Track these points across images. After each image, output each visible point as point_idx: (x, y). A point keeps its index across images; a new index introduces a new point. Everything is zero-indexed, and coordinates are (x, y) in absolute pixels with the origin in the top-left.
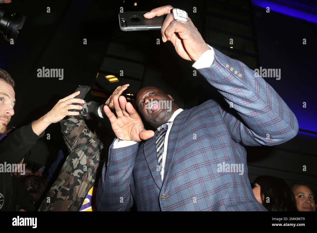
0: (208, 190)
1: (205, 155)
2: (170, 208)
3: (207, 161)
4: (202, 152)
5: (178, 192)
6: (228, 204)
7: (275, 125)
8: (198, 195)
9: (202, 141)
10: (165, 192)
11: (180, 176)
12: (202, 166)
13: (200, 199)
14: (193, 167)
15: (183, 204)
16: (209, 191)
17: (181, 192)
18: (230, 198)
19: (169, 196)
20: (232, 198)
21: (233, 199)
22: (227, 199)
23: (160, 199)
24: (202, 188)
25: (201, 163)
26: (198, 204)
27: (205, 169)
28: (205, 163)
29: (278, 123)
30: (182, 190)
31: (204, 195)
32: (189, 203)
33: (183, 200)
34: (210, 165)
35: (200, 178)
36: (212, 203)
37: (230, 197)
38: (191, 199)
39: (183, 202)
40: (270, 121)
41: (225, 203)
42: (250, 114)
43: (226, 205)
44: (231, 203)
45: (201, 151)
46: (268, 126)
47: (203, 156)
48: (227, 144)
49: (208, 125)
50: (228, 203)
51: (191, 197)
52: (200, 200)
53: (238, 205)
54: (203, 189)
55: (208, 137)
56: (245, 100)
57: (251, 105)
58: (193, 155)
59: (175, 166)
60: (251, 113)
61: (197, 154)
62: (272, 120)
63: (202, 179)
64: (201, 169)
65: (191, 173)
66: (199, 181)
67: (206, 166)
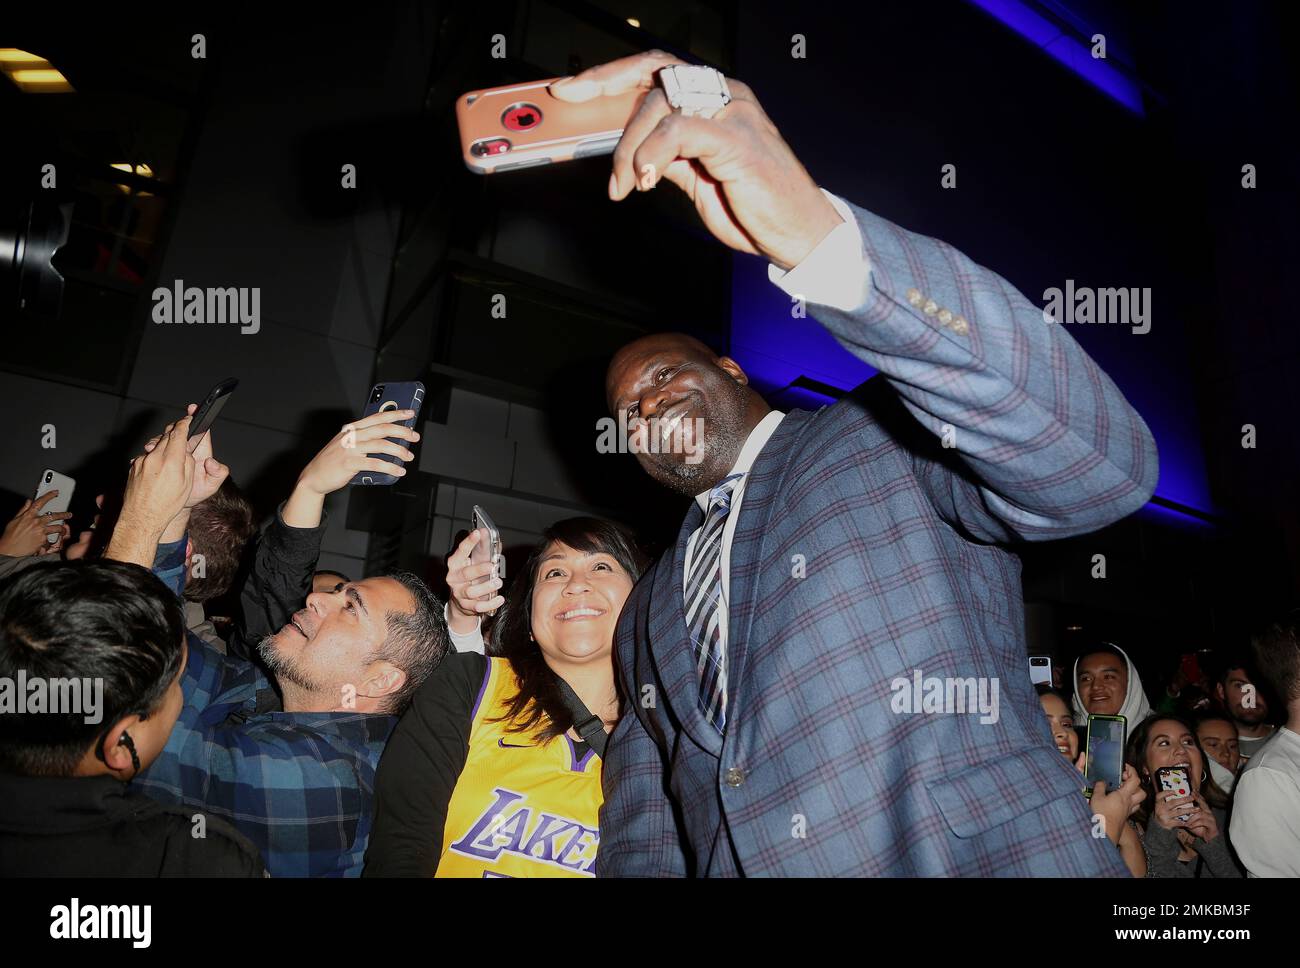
0: (870, 737)
1: (853, 615)
2: (755, 810)
3: (860, 638)
4: (841, 605)
5: (776, 754)
6: (936, 778)
7: (1079, 482)
8: (839, 757)
9: (836, 566)
10: (735, 758)
11: (776, 699)
12: (843, 657)
13: (847, 770)
14: (814, 664)
15: (793, 793)
16: (875, 739)
17: (786, 752)
18: (942, 757)
19: (750, 773)
20: (949, 755)
21: (952, 758)
22: (931, 759)
23: (721, 787)
24: (850, 732)
25: (842, 646)
26: (842, 789)
27: (856, 664)
28: (853, 645)
29: (1089, 474)
30: (787, 748)
31: (859, 755)
32: (812, 787)
33: (793, 781)
34: (872, 648)
35: (842, 699)
36: (888, 778)
37: (940, 751)
38: (817, 773)
39: (792, 786)
40: (1060, 472)
41: (924, 775)
42: (993, 453)
43: (930, 779)
44: (946, 771)
45: (837, 604)
46: (1054, 486)
47: (845, 622)
48: (926, 565)
49: (854, 499)
50: (936, 774)
51: (818, 768)
52: (846, 773)
53: (971, 774)
54: (854, 735)
55: (857, 550)
56: (975, 409)
57: (996, 425)
58: (810, 621)
59: (759, 667)
60: (995, 448)
61: (825, 617)
62: (1069, 468)
63: (847, 701)
64: (843, 669)
65: (809, 684)
66: (839, 709)
67: (860, 654)
